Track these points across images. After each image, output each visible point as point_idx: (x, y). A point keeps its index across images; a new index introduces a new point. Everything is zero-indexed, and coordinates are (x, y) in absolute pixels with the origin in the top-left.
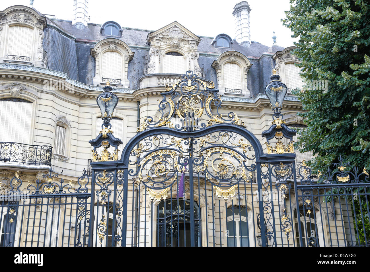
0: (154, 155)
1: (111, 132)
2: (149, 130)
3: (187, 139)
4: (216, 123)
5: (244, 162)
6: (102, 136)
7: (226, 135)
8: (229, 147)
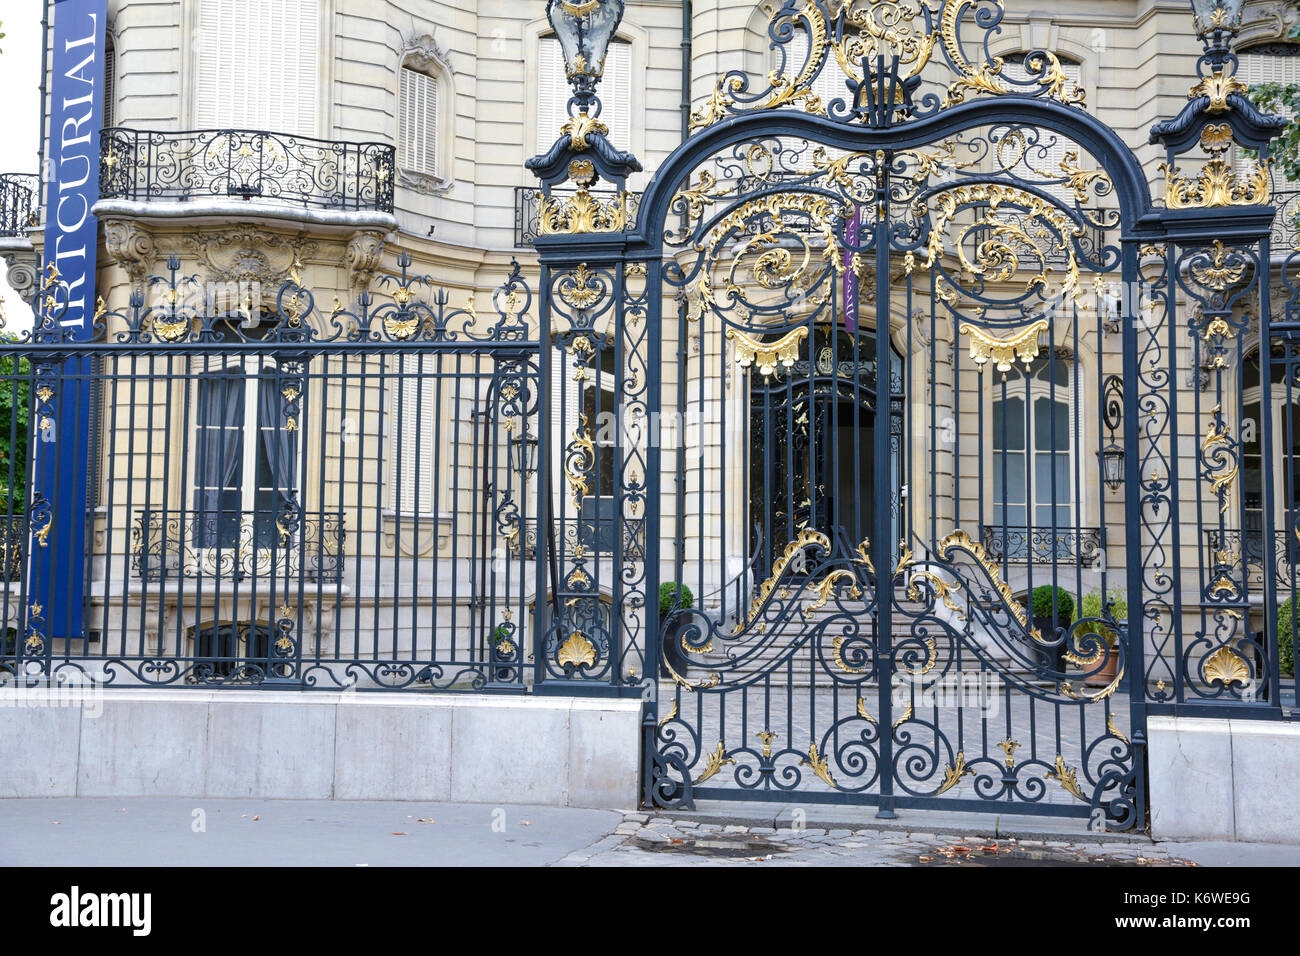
0: (750, 211)
1: (600, 131)
2: (732, 122)
3: (872, 154)
4: (979, 92)
5: (1074, 238)
6: (569, 143)
7: (1015, 139)
8: (1023, 184)
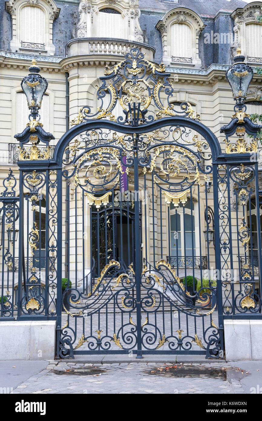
0: (92, 153)
1: (40, 125)
2: (85, 123)
3: (132, 135)
4: (166, 115)
5: (198, 163)
6: (30, 129)
7: (178, 130)
8: (181, 145)
